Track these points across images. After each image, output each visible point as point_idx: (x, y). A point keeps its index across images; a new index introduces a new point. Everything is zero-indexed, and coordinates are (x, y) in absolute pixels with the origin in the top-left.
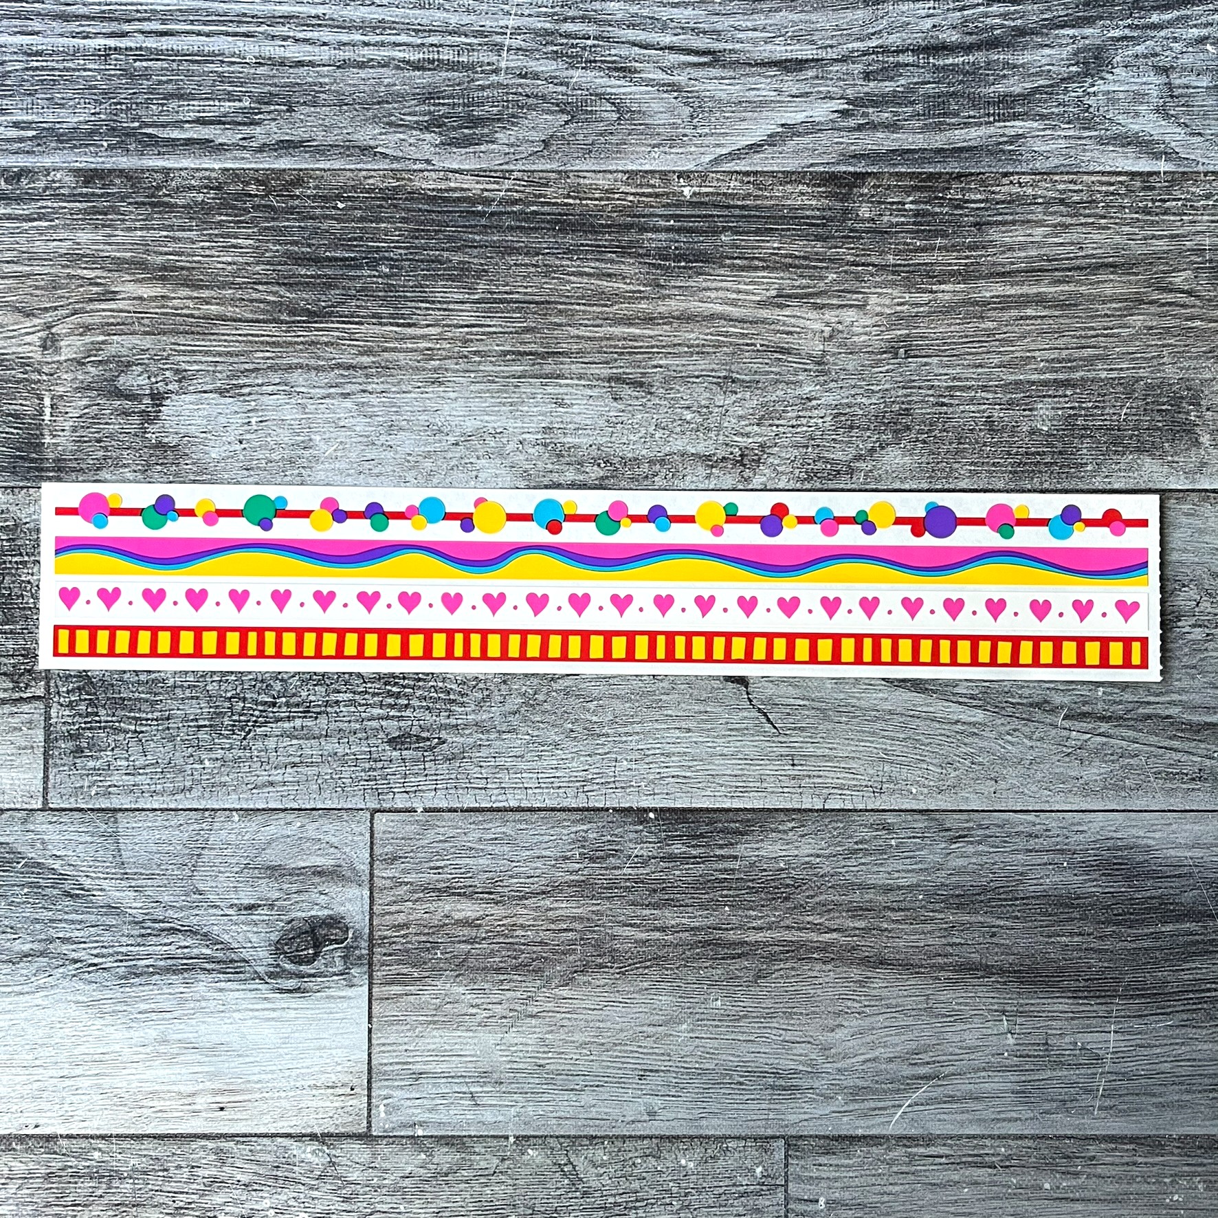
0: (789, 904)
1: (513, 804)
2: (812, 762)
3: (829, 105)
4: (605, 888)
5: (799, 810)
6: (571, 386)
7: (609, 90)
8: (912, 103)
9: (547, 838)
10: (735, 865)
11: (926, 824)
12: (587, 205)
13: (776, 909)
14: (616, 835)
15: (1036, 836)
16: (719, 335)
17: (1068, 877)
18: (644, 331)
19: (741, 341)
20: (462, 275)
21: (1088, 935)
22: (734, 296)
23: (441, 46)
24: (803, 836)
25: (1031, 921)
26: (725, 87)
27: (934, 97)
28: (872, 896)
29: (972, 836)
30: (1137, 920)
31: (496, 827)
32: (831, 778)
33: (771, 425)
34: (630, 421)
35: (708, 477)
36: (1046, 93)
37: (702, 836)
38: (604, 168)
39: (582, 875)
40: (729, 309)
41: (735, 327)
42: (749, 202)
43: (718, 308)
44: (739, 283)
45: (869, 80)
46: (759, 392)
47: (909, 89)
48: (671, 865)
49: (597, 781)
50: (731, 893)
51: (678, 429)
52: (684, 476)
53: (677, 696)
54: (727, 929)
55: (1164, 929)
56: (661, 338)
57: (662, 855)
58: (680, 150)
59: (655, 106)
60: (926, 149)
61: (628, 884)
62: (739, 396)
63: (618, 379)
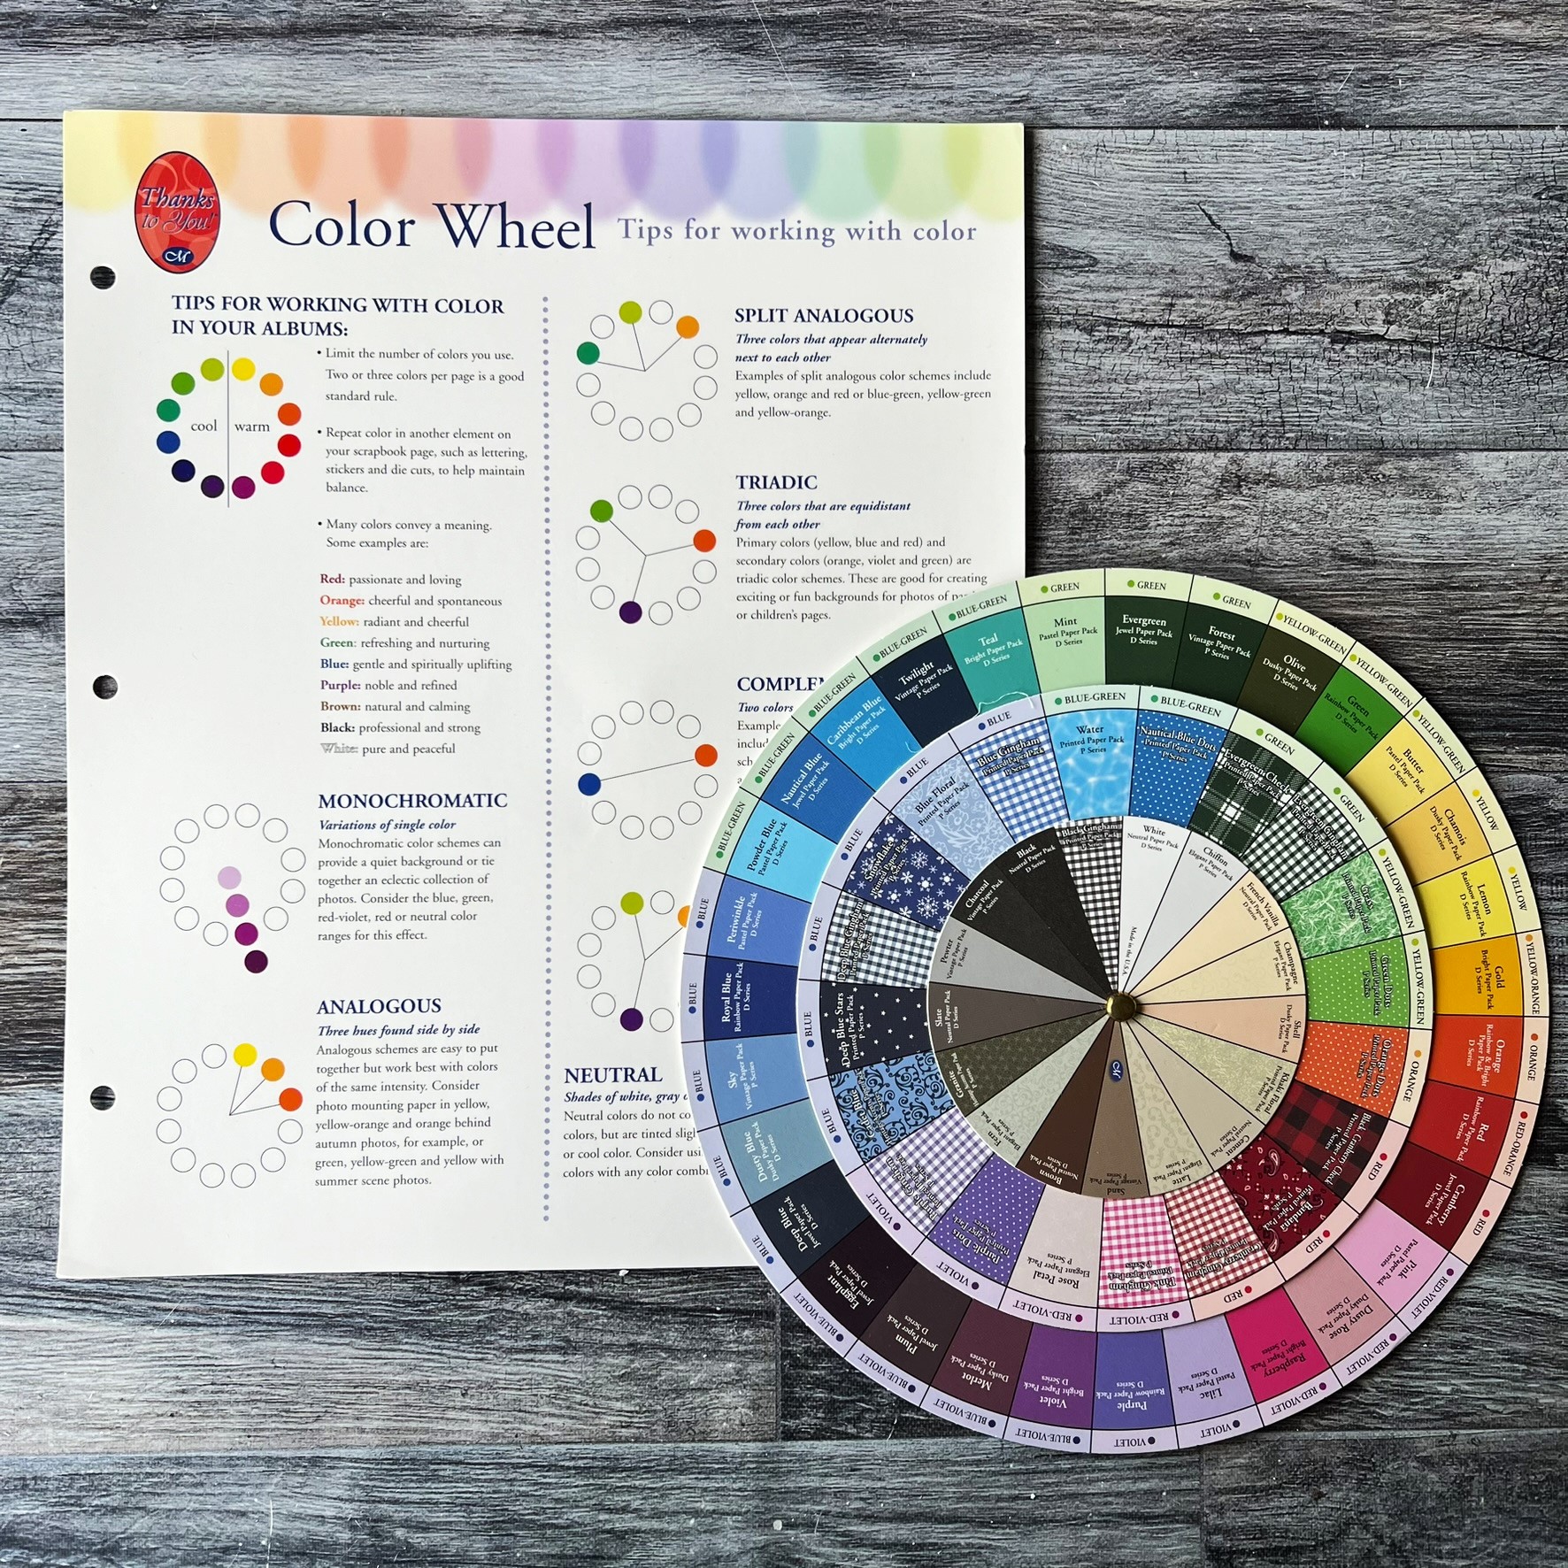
0: (1189, 34)
1: (1465, 133)
2: (1166, 176)
5: (1179, 128)
6: (1413, 556)
9: (1432, 99)
10: (1244, 73)
11: (1052, 115)
14: (1362, 102)
15: (942, 102)
17: (910, 62)
20: (1525, 667)
23: (1550, 899)
24: (1176, 102)
28: (1106, 43)
29: (1007, 103)
31: (1482, 108)
32: (1146, 161)
33: (1211, 517)
35: (1273, 465)
37: (1276, 102)
46: (1225, 551)
49: (1380, 156)
51: (1305, 513)
54: (1251, 9)
63: (1366, 563)
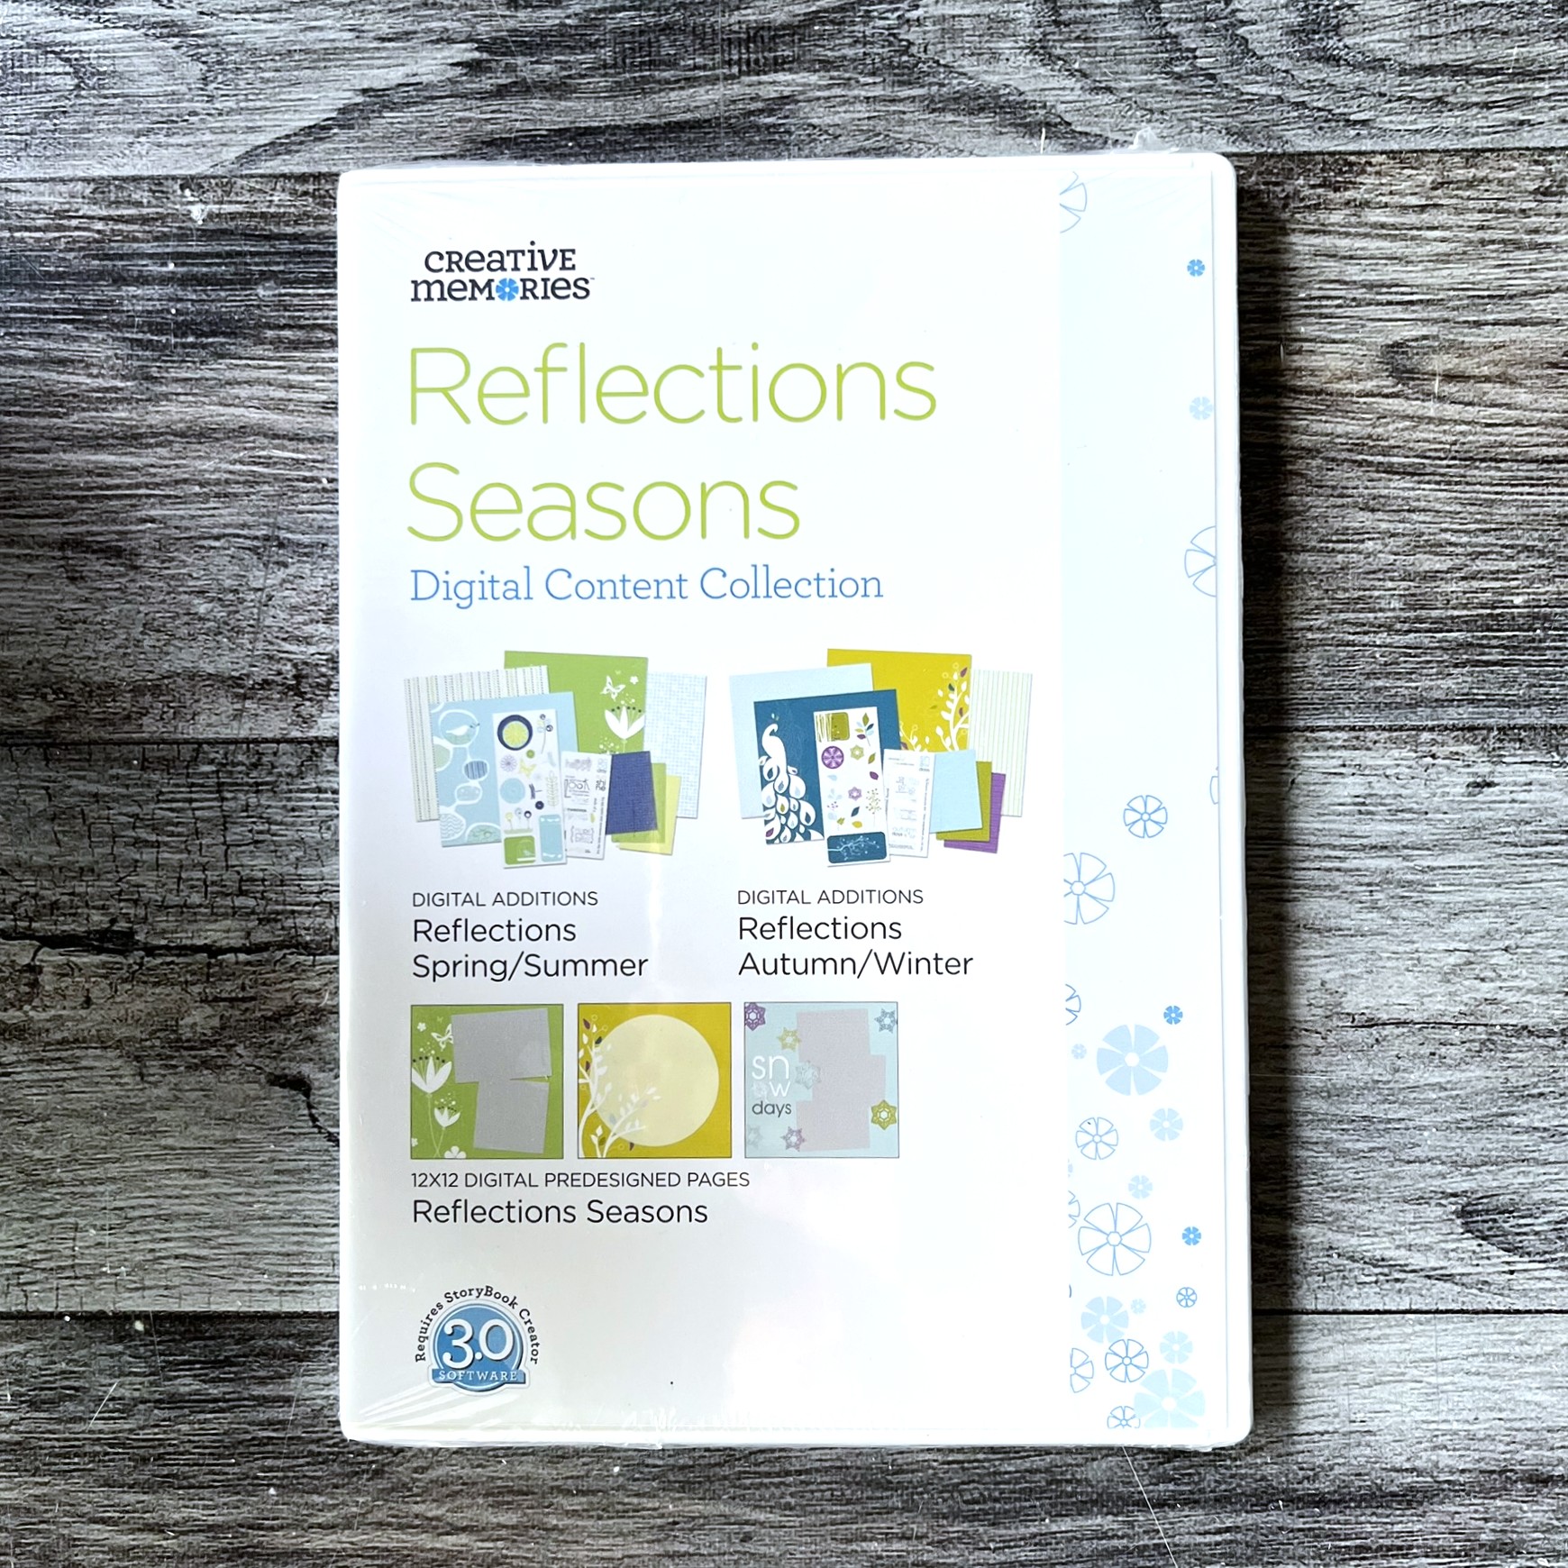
3: (446, 53)
4: (57, 1455)
7: (60, 37)
8: (593, 46)
12: (22, 240)
13: (358, 1491)
16: (256, 463)
18: (124, 459)
19: (294, 474)
21: (918, 1538)
22: (281, 394)
25: (815, 1513)
26: (264, 26)
27: (632, 34)
30: (1006, 1512)
34: (99, 619)
36: (833, 22)
38: (51, 173)
39: (17, 1432)
40: (272, 417)
41: (283, 448)
42: (305, 229)
43: (254, 416)
44: (290, 371)
45: (516, 10)
47: (590, 20)
48: (173, 1414)
50: (279, 1463)
52: (195, 714)
53: (182, 1112)
55: (1054, 1528)
56: (152, 470)
57: (157, 1396)
58: (185, 140)
59: (143, 63)
60: (618, 127)
61: (98, 1449)
62: (291, 570)
